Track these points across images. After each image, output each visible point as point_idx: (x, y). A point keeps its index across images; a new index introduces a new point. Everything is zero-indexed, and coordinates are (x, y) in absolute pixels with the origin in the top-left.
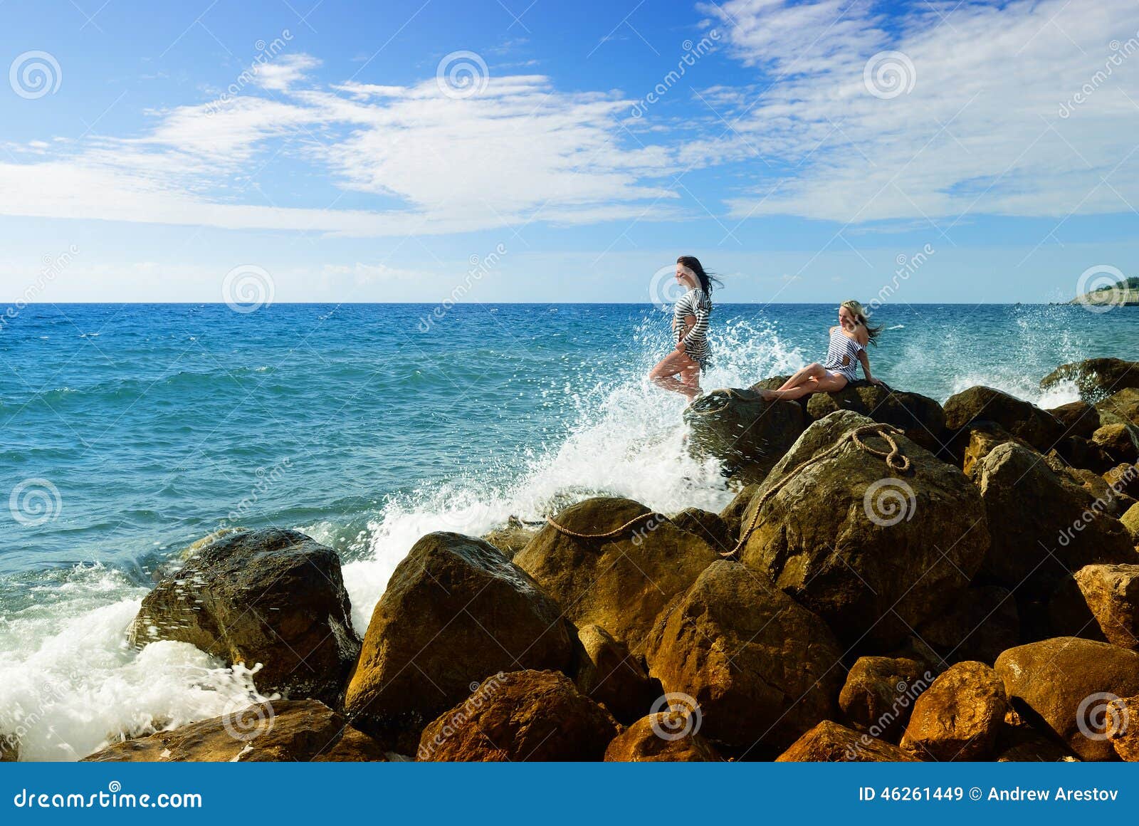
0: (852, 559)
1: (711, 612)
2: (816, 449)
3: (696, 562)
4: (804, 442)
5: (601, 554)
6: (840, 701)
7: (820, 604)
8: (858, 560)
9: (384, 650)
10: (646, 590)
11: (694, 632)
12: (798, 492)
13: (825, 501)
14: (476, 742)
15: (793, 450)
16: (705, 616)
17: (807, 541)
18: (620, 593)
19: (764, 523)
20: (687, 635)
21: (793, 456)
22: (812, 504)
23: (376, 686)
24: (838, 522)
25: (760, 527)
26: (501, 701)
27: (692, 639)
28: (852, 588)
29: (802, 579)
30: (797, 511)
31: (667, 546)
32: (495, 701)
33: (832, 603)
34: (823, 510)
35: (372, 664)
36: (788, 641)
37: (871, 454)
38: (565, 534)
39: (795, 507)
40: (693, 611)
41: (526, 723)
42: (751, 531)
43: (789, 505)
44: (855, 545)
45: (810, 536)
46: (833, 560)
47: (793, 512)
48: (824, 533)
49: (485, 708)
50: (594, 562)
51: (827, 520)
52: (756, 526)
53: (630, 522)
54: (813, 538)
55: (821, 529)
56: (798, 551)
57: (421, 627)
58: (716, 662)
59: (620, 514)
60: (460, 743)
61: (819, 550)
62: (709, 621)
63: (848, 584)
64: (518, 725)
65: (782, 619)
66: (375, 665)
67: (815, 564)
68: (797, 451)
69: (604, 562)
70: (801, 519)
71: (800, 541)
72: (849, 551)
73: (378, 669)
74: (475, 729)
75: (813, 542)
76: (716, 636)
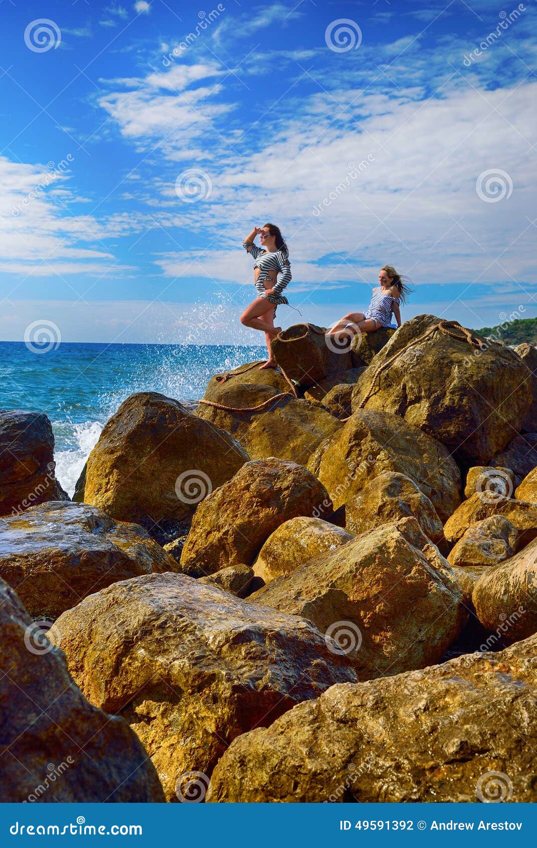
0: (461, 400)
1: (373, 435)
2: (409, 339)
3: (324, 425)
4: (399, 335)
5: (251, 422)
6: (466, 494)
7: (439, 434)
8: (465, 401)
9: (113, 478)
10: (292, 445)
11: (361, 450)
12: (411, 361)
13: (433, 365)
14: (250, 504)
15: (391, 342)
16: (369, 437)
17: (425, 391)
18: (272, 447)
19: (377, 392)
20: (353, 455)
21: (393, 345)
22: (424, 367)
23: (109, 507)
24: (445, 378)
25: (375, 394)
26: (263, 475)
27: (359, 455)
28: (461, 421)
29: (425, 417)
30: (415, 372)
31: (300, 416)
32: (258, 476)
33: (448, 432)
34: (433, 370)
35: (103, 490)
36: (425, 455)
37: (455, 337)
38: (221, 408)
39: (412, 370)
40: (359, 436)
41: (287, 488)
42: (368, 398)
43: (406, 370)
44: (462, 390)
45: (427, 387)
46: (447, 401)
47: (410, 373)
48: (436, 385)
49: (252, 481)
50: (247, 428)
51: (437, 377)
52: (371, 394)
53: (270, 399)
54: (429, 389)
55: (434, 383)
56: (418, 399)
57: (145, 459)
58: (382, 467)
59: (262, 394)
60: (239, 505)
61: (435, 397)
62: (372, 441)
63: (458, 418)
64: (280, 490)
65: (419, 441)
66: (106, 491)
67: (433, 405)
68: (395, 341)
69: (255, 428)
70: (418, 377)
71: (420, 392)
72: (458, 395)
73: (109, 494)
74: (247, 495)
75: (430, 392)
76: (380, 450)
